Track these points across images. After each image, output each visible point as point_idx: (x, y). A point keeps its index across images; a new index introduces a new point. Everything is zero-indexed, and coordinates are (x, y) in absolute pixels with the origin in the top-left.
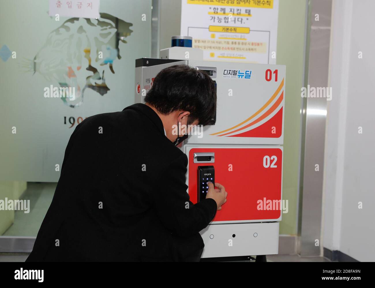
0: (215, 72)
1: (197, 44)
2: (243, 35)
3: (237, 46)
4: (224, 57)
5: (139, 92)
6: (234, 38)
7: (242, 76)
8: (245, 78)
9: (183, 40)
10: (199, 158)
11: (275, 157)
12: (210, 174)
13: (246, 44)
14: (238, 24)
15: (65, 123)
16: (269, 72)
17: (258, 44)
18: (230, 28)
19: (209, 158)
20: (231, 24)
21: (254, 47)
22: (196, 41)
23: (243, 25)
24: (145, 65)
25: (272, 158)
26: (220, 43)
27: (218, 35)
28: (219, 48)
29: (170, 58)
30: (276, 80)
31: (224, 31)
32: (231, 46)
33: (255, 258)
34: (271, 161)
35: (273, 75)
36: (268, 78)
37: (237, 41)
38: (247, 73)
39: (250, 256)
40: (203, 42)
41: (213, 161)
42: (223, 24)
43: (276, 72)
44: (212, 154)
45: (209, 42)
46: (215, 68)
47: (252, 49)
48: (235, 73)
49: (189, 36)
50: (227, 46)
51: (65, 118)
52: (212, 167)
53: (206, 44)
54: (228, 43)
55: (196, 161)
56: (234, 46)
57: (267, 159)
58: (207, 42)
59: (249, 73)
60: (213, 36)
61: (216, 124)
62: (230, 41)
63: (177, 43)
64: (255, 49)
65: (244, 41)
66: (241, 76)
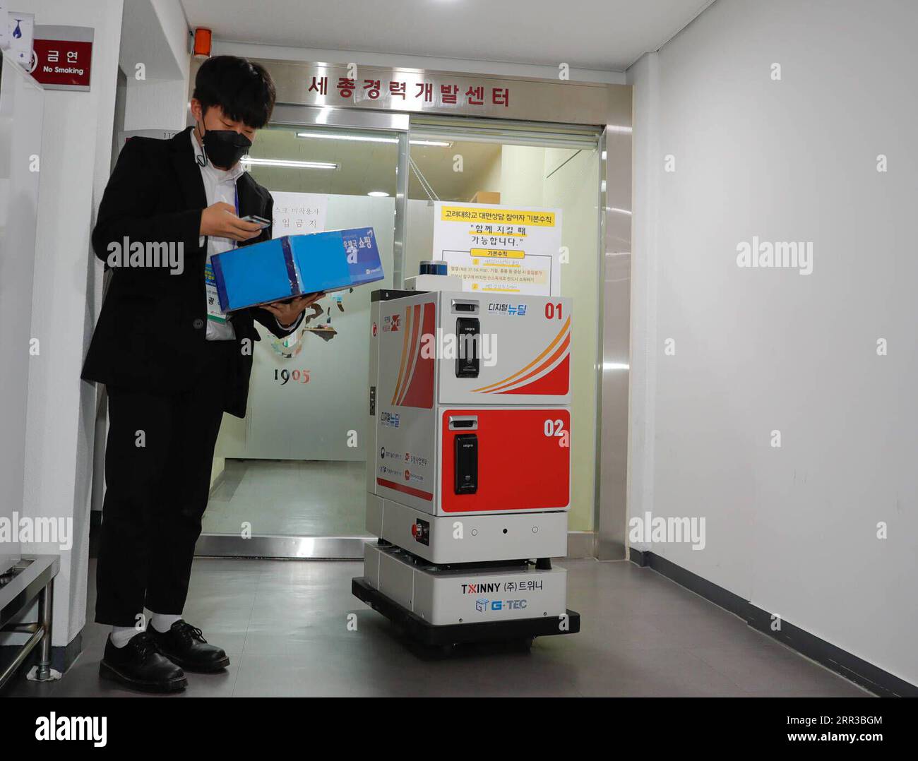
0: (478, 306)
1: (455, 272)
2: (516, 260)
3: (507, 275)
4: (490, 289)
5: (375, 335)
6: (504, 265)
7: (514, 312)
8: (518, 314)
9: (435, 266)
10: (457, 424)
11: (560, 422)
12: (472, 446)
13: (519, 272)
14: (509, 246)
15: (276, 378)
16: (550, 307)
17: (536, 273)
18: (498, 252)
19: (470, 423)
20: (499, 246)
21: (530, 276)
22: (453, 269)
23: (515, 248)
24: (384, 298)
25: (556, 423)
26: (485, 271)
27: (482, 261)
28: (484, 278)
29: (417, 289)
30: (560, 317)
31: (490, 255)
32: (499, 274)
33: (535, 561)
34: (556, 428)
35: (556, 311)
36: (549, 315)
37: (508, 269)
38: (521, 307)
39: (527, 560)
40: (462, 269)
41: (475, 427)
42: (489, 246)
43: (559, 306)
44: (475, 418)
45: (470, 269)
46: (478, 301)
47: (528, 279)
48: (504, 308)
49: (444, 260)
50: (496, 274)
51: (276, 371)
52: (475, 435)
53: (467, 273)
54: (496, 271)
55: (451, 427)
56: (503, 275)
57: (549, 424)
58: (468, 270)
59: (523, 308)
60: (476, 262)
61: (479, 376)
62: (499, 269)
63: (427, 269)
64: (533, 279)
65: (517, 269)
66: (512, 311)
